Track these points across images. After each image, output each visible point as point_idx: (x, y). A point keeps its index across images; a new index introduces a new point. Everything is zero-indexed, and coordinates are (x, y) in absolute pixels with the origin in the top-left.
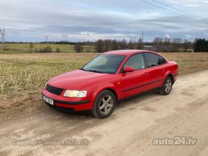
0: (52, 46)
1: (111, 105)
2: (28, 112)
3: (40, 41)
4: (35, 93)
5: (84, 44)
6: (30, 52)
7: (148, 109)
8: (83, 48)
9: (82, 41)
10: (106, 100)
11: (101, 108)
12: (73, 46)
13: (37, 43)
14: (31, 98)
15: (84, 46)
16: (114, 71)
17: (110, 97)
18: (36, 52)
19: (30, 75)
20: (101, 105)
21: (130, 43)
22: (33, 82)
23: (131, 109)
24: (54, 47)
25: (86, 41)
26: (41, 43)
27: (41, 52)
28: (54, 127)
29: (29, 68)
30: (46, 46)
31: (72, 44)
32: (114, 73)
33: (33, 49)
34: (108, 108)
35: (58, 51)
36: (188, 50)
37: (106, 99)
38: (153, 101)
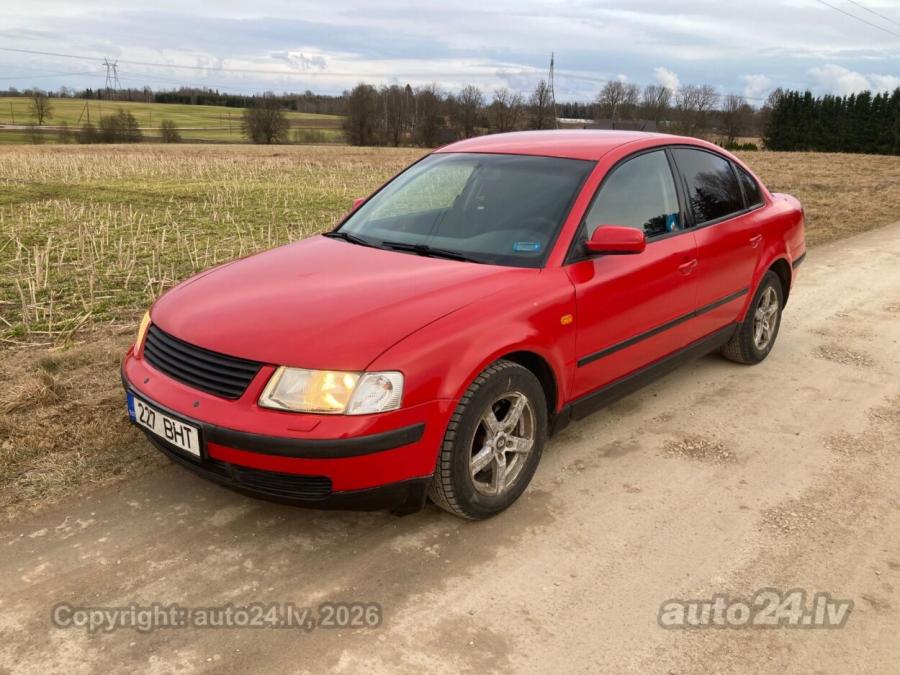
0: (139, 111)
1: (526, 444)
2: (42, 491)
3: (81, 89)
4: (74, 364)
5: (292, 103)
6: (34, 137)
7: (697, 449)
8: (287, 124)
9: (279, 93)
10: (500, 416)
11: (478, 462)
12: (238, 112)
13: (64, 96)
14: (57, 395)
15: (290, 115)
16: (534, 247)
17: (522, 401)
18: (65, 136)
19: (40, 257)
20: (477, 448)
21: (498, 106)
22: (60, 292)
23: (612, 452)
24: (148, 118)
25: (300, 91)
26: (88, 95)
27: (89, 136)
28: (212, 589)
29: (33, 216)
30: (109, 109)
31: (233, 102)
32: (537, 262)
33: (50, 124)
34: (510, 456)
35: (170, 135)
36: (741, 141)
37: (502, 411)
38: (702, 400)
